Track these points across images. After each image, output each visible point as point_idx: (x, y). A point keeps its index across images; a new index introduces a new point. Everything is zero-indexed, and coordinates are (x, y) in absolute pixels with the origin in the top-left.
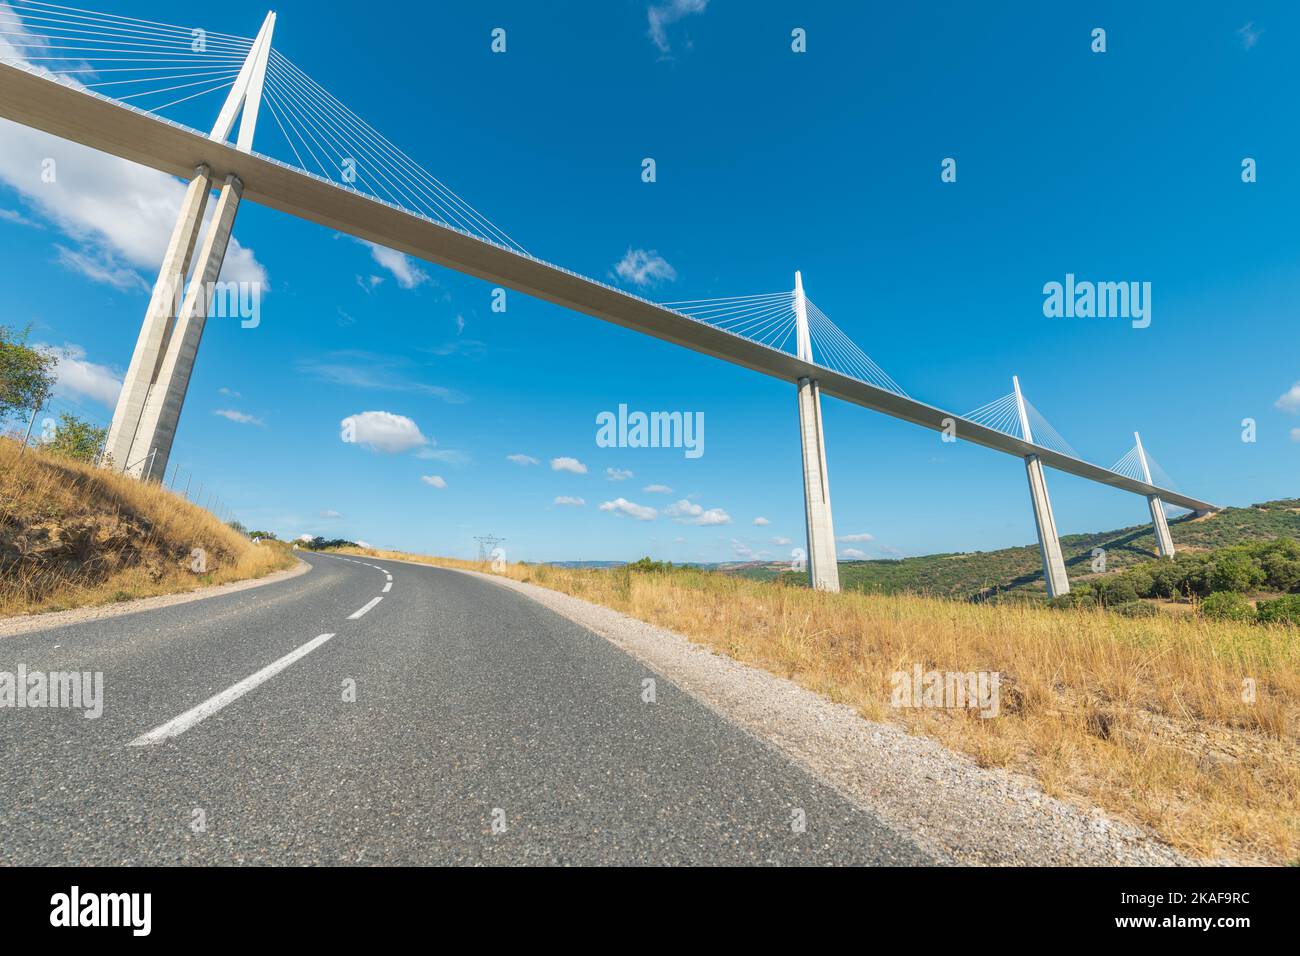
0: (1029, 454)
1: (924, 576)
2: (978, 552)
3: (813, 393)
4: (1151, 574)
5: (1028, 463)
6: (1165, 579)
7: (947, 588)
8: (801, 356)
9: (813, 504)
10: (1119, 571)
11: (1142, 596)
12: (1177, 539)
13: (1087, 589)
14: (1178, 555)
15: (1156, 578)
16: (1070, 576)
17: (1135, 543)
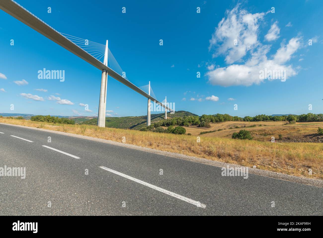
0: (149, 98)
1: (124, 121)
2: (136, 116)
3: (106, 74)
4: (163, 122)
5: (148, 99)
6: (165, 123)
7: (129, 124)
8: (104, 64)
9: (101, 103)
10: (159, 121)
11: (161, 126)
12: (168, 116)
13: (153, 124)
14: (167, 119)
15: (163, 123)
16: (151, 122)
17: (162, 116)
